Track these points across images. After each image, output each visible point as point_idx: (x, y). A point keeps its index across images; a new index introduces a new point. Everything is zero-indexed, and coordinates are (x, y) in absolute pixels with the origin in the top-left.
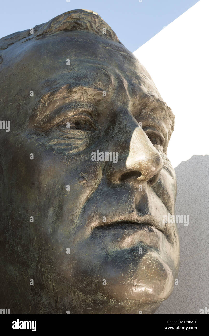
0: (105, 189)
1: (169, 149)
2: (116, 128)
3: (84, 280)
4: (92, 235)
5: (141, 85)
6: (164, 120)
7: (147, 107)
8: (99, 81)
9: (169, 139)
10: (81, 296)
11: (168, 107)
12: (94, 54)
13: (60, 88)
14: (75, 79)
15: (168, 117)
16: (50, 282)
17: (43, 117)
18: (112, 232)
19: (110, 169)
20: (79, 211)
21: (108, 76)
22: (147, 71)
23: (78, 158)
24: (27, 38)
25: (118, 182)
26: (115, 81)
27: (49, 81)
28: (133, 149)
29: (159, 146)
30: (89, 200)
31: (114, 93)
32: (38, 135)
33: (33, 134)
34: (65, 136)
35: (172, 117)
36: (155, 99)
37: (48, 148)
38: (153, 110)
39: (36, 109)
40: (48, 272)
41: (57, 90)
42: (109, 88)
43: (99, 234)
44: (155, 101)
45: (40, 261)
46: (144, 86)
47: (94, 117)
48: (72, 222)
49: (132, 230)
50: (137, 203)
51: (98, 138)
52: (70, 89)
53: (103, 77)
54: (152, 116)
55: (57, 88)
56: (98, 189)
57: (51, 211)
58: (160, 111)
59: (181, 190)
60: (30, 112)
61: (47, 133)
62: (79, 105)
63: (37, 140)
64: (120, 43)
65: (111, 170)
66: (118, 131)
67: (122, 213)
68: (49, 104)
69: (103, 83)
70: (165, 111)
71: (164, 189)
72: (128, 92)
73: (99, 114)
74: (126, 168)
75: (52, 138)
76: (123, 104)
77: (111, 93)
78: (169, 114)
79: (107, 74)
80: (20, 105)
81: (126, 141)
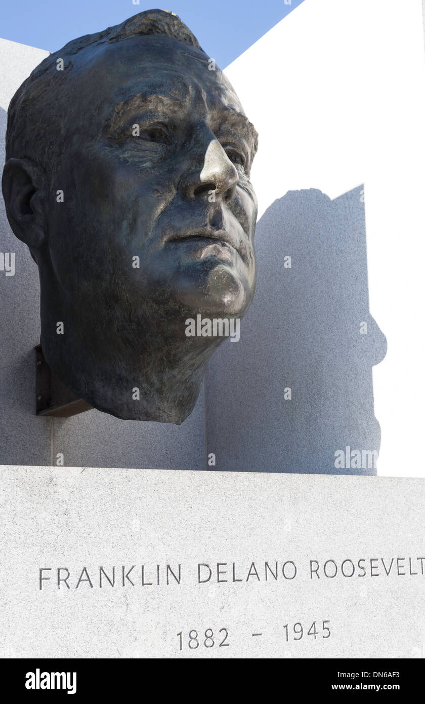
0: (180, 203)
1: (252, 172)
2: (193, 142)
3: (158, 290)
4: (165, 248)
5: (221, 97)
6: (245, 138)
7: (227, 121)
8: (176, 90)
9: (252, 160)
10: (155, 306)
11: (250, 123)
12: (171, 60)
13: (135, 96)
14: (151, 87)
15: (250, 134)
16: (124, 293)
17: (117, 127)
18: (185, 245)
19: (184, 182)
20: (153, 224)
21: (185, 86)
22: (230, 83)
23: (152, 171)
24: (99, 42)
25: (193, 196)
26: (193, 91)
27: (123, 89)
28: (208, 161)
29: (240, 166)
30: (163, 213)
31: (191, 104)
32: (111, 146)
33: (106, 145)
34: (139, 148)
35: (255, 135)
36: (235, 113)
37: (121, 160)
38: (233, 125)
39: (109, 119)
40: (122, 283)
41: (132, 99)
42: (186, 98)
43: (172, 246)
44: (236, 115)
45: (114, 273)
46: (224, 99)
47: (170, 130)
48: (146, 234)
49: (205, 243)
50: (211, 218)
51: (174, 152)
52: (144, 98)
53: (180, 86)
54: (233, 132)
55: (131, 96)
56: (172, 203)
57: (125, 224)
58: (241, 127)
59: (274, 232)
60: (104, 122)
61: (121, 145)
62: (154, 115)
63: (110, 152)
64: (201, 49)
65: (186, 183)
66: (195, 145)
67: (196, 227)
68: (123, 114)
69: (180, 93)
70: (247, 127)
71: (241, 209)
72: (206, 104)
73: (175, 126)
74: (200, 180)
75: (126, 150)
76: (200, 116)
77: (188, 104)
78: (251, 131)
79: (184, 84)
80: (93, 115)
81: (202, 155)
